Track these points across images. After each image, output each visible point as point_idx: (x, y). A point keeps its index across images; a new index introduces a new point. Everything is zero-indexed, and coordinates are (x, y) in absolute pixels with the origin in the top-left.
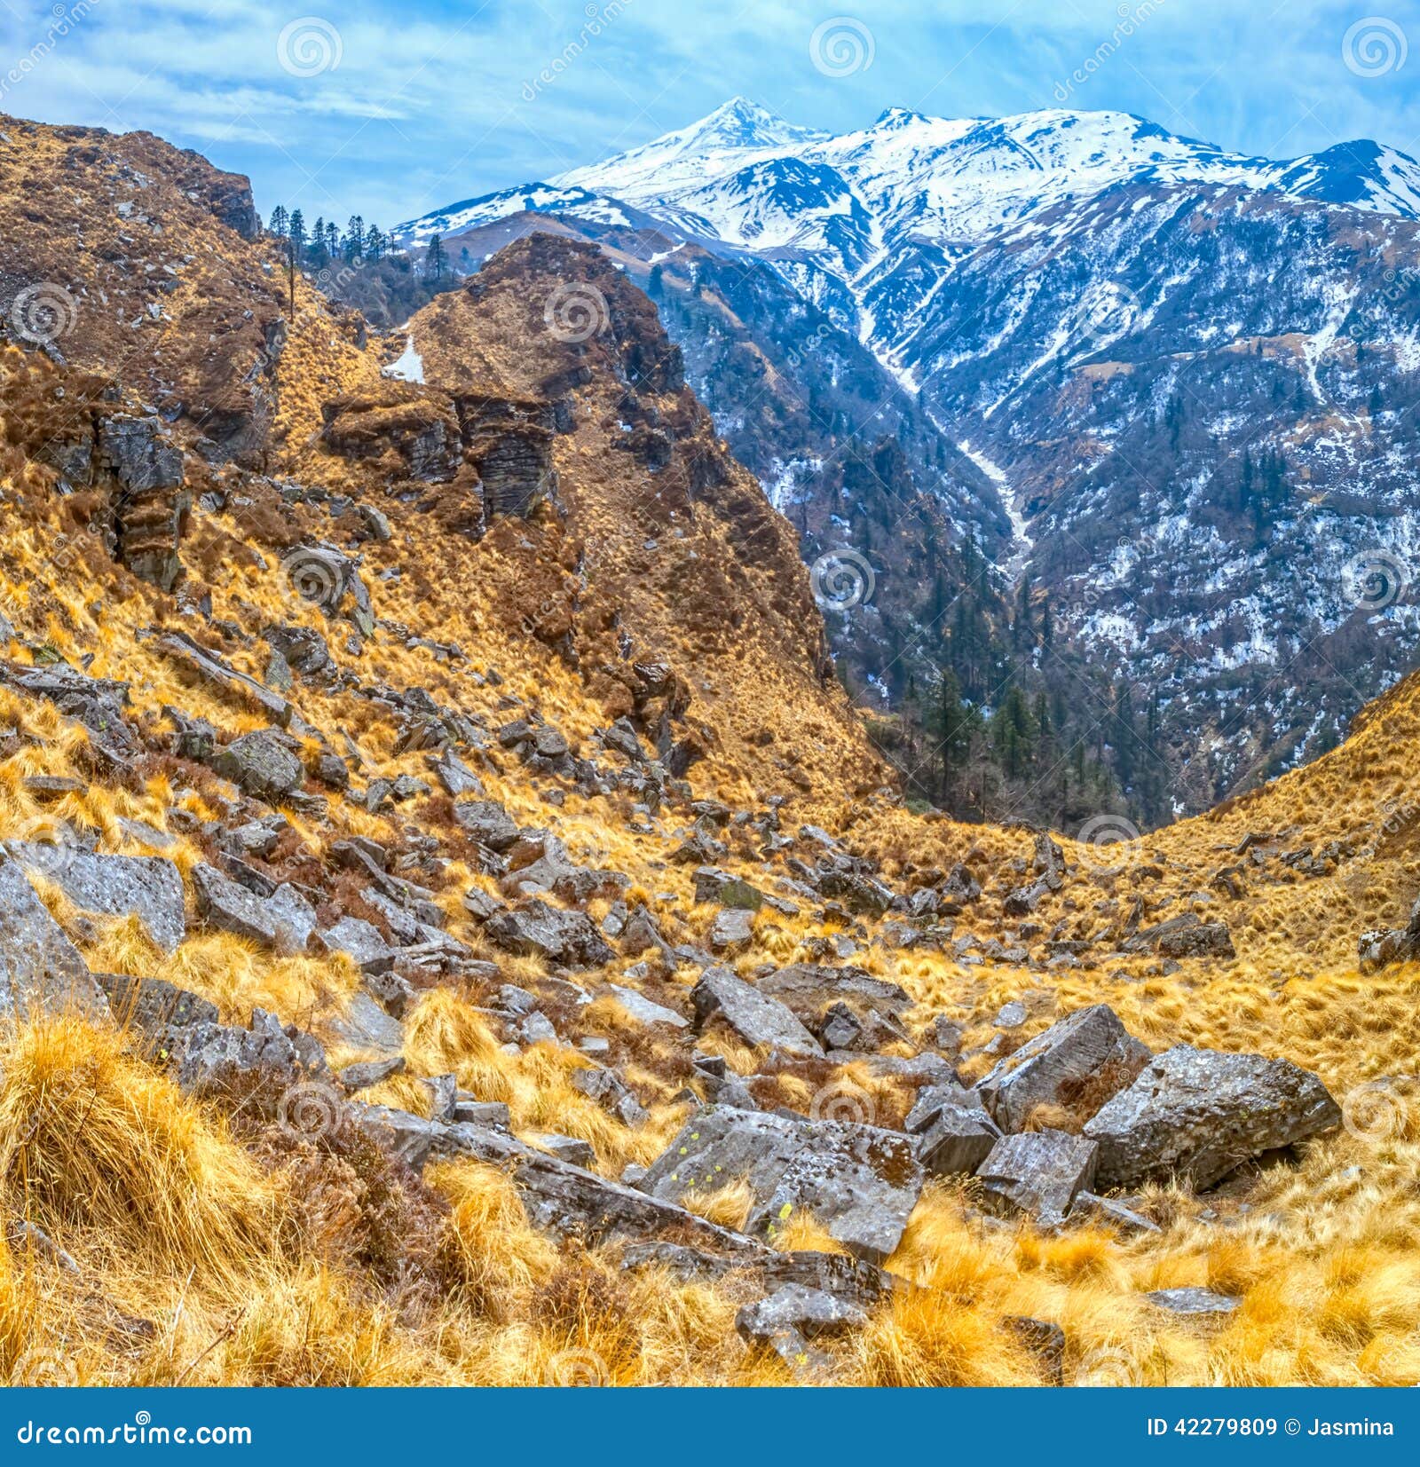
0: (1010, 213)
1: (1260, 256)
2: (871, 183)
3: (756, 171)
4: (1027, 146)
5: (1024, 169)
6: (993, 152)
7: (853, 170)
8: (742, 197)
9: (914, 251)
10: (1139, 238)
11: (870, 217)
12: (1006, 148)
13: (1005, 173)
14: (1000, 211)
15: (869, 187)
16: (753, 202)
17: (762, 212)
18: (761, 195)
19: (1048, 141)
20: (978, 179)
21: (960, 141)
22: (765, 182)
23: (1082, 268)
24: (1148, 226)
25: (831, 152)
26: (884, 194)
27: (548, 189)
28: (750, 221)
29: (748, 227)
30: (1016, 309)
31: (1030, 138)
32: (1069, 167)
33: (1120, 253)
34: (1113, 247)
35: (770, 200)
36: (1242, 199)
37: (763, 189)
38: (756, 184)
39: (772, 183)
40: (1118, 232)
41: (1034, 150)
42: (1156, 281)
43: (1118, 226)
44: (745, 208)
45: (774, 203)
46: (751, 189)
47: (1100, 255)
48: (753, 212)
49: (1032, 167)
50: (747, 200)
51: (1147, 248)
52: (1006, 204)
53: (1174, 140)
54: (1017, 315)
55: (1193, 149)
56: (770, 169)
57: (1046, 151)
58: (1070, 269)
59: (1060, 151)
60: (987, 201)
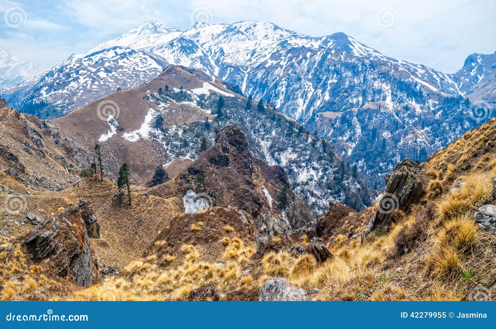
0: (248, 55)
1: (356, 73)
2: (204, 45)
3: (174, 42)
4: (245, 33)
5: (247, 40)
6: (237, 35)
7: (198, 41)
8: (172, 51)
9: (232, 69)
10: (313, 67)
11: (208, 56)
12: (240, 34)
13: (242, 42)
14: (246, 54)
15: (205, 46)
16: (176, 52)
17: (179, 55)
18: (177, 50)
19: (251, 31)
20: (235, 44)
21: (225, 31)
22: (178, 45)
23: (298, 76)
24: (314, 63)
25: (188, 35)
26: (209, 49)
27: (120, 48)
28: (176, 58)
29: (176, 60)
30: (282, 91)
31: (246, 31)
32: (259, 39)
33: (308, 71)
34: (306, 69)
35: (180, 51)
36: (342, 54)
37: (177, 48)
38: (175, 46)
39: (180, 46)
40: (306, 64)
41: (248, 34)
42: (324, 82)
43: (305, 62)
44: (173, 54)
45: (182, 52)
46: (174, 47)
47: (302, 72)
48: (176, 55)
49: (249, 40)
50: (174, 51)
51: (316, 70)
52: (246, 52)
53: (284, 31)
54: (283, 93)
55: (290, 33)
56: (178, 41)
57: (251, 35)
58: (295, 77)
59: (255, 34)
60: (241, 51)
